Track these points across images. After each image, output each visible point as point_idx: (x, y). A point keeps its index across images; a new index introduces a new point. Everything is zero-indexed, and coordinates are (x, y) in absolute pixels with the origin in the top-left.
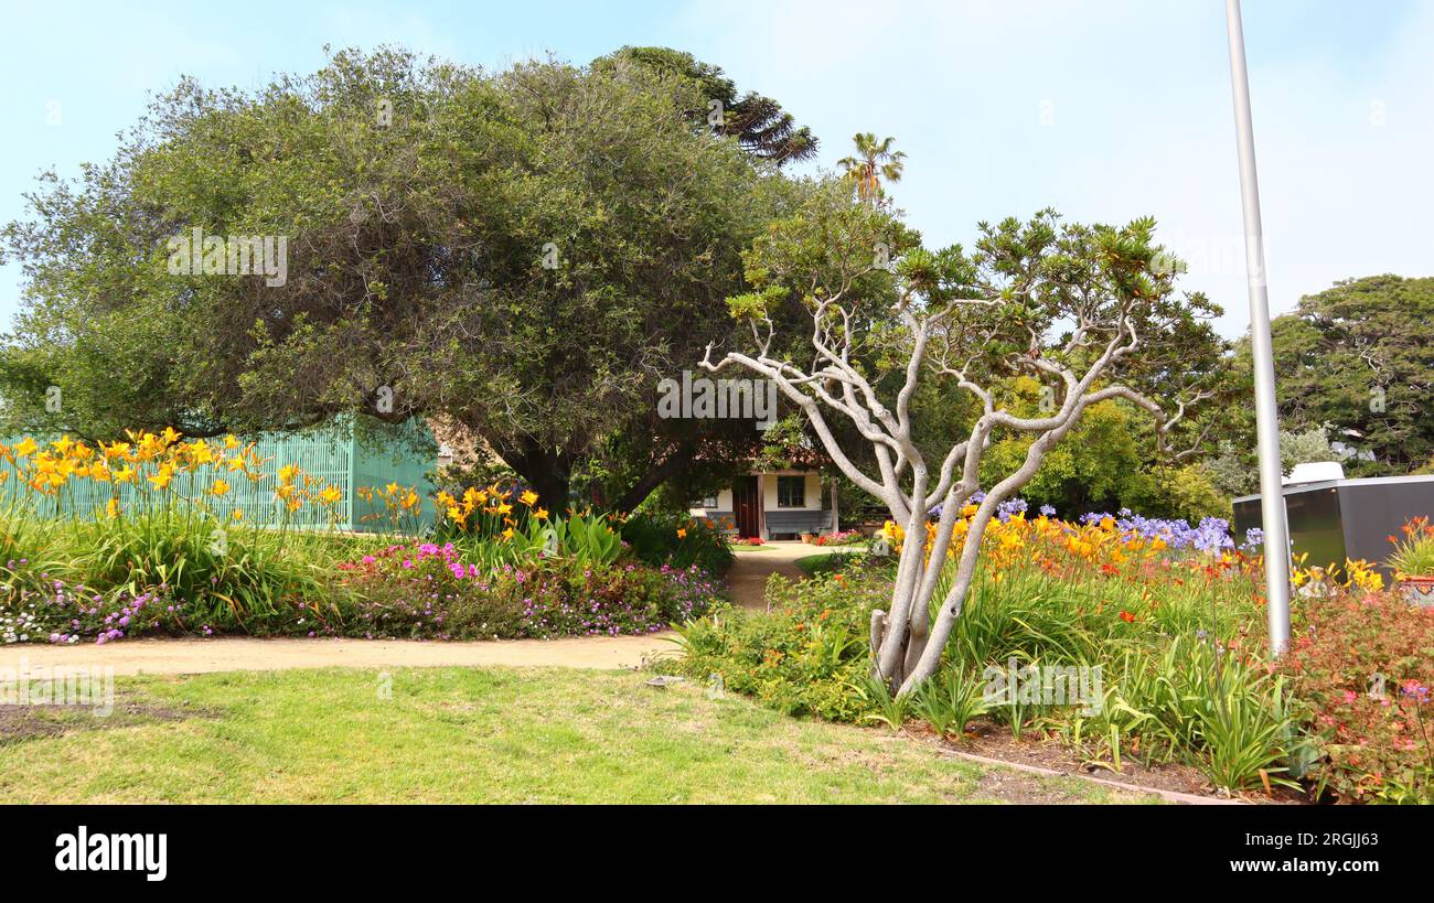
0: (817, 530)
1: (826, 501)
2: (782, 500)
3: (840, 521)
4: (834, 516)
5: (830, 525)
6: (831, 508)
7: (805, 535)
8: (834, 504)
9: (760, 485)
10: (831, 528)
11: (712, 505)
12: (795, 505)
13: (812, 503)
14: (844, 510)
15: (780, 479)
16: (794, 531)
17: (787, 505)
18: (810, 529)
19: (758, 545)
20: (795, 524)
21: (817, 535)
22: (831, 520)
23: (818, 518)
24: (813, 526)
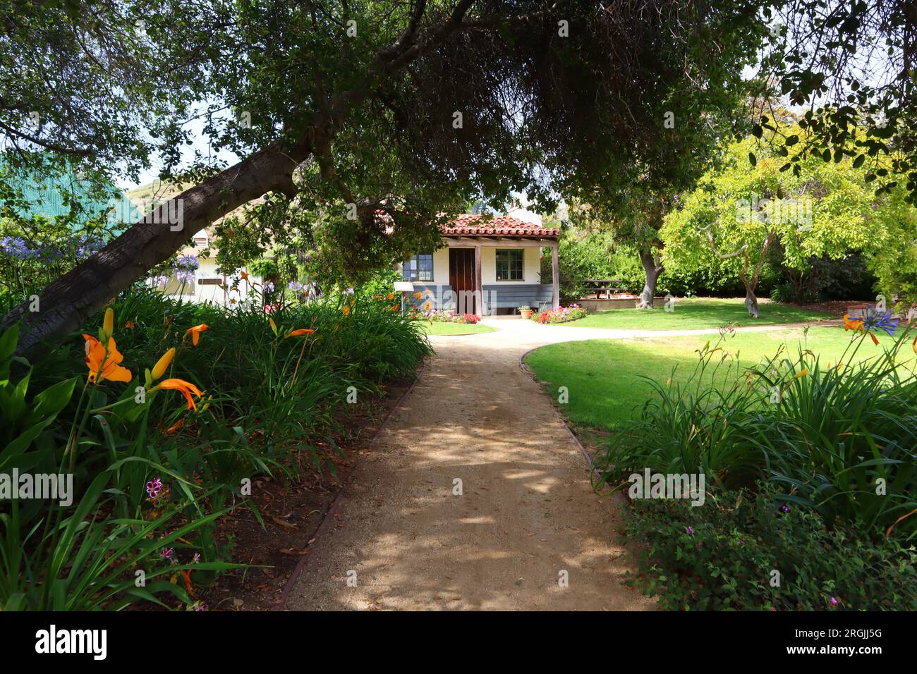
0: (536, 305)
1: (546, 274)
2: (501, 274)
3: (561, 295)
4: (555, 290)
5: (550, 300)
6: (551, 282)
7: (524, 310)
8: (555, 277)
9: (477, 257)
10: (552, 303)
11: (429, 278)
12: (513, 278)
13: (531, 276)
14: (565, 284)
15: (499, 253)
16: (512, 305)
17: (506, 278)
18: (529, 303)
19: (474, 322)
20: (514, 298)
21: (537, 309)
22: (551, 294)
23: (538, 291)
24: (533, 300)
